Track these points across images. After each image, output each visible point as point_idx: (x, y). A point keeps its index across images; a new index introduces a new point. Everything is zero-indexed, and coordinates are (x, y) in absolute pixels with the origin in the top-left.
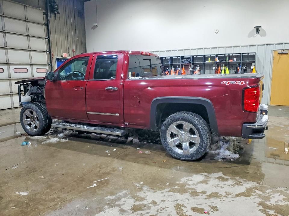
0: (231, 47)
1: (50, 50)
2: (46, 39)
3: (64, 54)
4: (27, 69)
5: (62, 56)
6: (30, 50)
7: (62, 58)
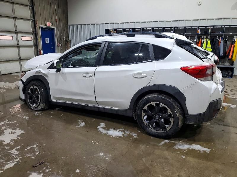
0: (213, 19)
1: (34, 18)
2: (30, 7)
3: (47, 23)
4: (12, 36)
5: (46, 25)
6: (14, 18)
7: (46, 26)
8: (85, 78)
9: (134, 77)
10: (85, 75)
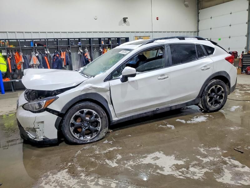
8: (165, 79)
9: (202, 70)
10: (160, 77)
